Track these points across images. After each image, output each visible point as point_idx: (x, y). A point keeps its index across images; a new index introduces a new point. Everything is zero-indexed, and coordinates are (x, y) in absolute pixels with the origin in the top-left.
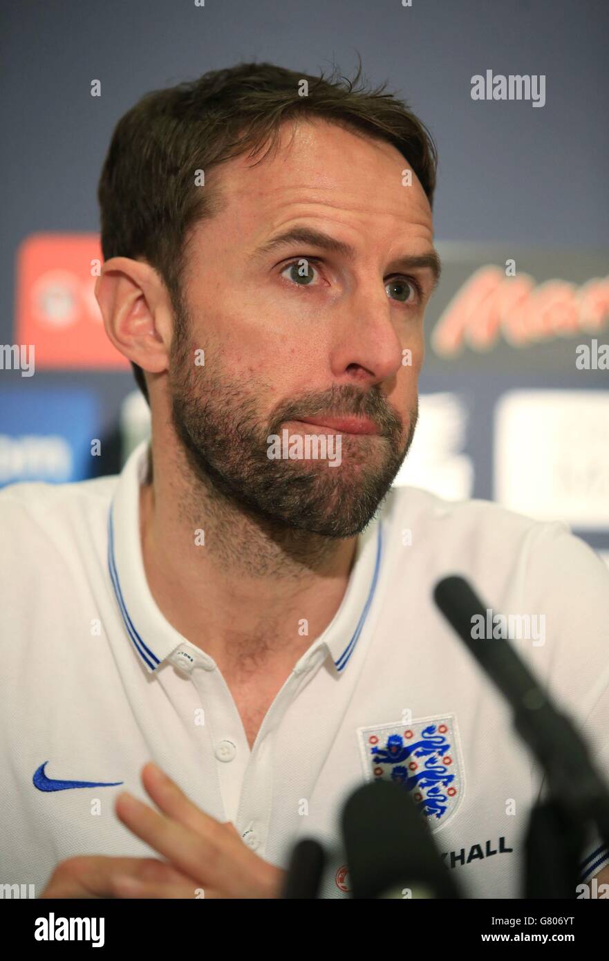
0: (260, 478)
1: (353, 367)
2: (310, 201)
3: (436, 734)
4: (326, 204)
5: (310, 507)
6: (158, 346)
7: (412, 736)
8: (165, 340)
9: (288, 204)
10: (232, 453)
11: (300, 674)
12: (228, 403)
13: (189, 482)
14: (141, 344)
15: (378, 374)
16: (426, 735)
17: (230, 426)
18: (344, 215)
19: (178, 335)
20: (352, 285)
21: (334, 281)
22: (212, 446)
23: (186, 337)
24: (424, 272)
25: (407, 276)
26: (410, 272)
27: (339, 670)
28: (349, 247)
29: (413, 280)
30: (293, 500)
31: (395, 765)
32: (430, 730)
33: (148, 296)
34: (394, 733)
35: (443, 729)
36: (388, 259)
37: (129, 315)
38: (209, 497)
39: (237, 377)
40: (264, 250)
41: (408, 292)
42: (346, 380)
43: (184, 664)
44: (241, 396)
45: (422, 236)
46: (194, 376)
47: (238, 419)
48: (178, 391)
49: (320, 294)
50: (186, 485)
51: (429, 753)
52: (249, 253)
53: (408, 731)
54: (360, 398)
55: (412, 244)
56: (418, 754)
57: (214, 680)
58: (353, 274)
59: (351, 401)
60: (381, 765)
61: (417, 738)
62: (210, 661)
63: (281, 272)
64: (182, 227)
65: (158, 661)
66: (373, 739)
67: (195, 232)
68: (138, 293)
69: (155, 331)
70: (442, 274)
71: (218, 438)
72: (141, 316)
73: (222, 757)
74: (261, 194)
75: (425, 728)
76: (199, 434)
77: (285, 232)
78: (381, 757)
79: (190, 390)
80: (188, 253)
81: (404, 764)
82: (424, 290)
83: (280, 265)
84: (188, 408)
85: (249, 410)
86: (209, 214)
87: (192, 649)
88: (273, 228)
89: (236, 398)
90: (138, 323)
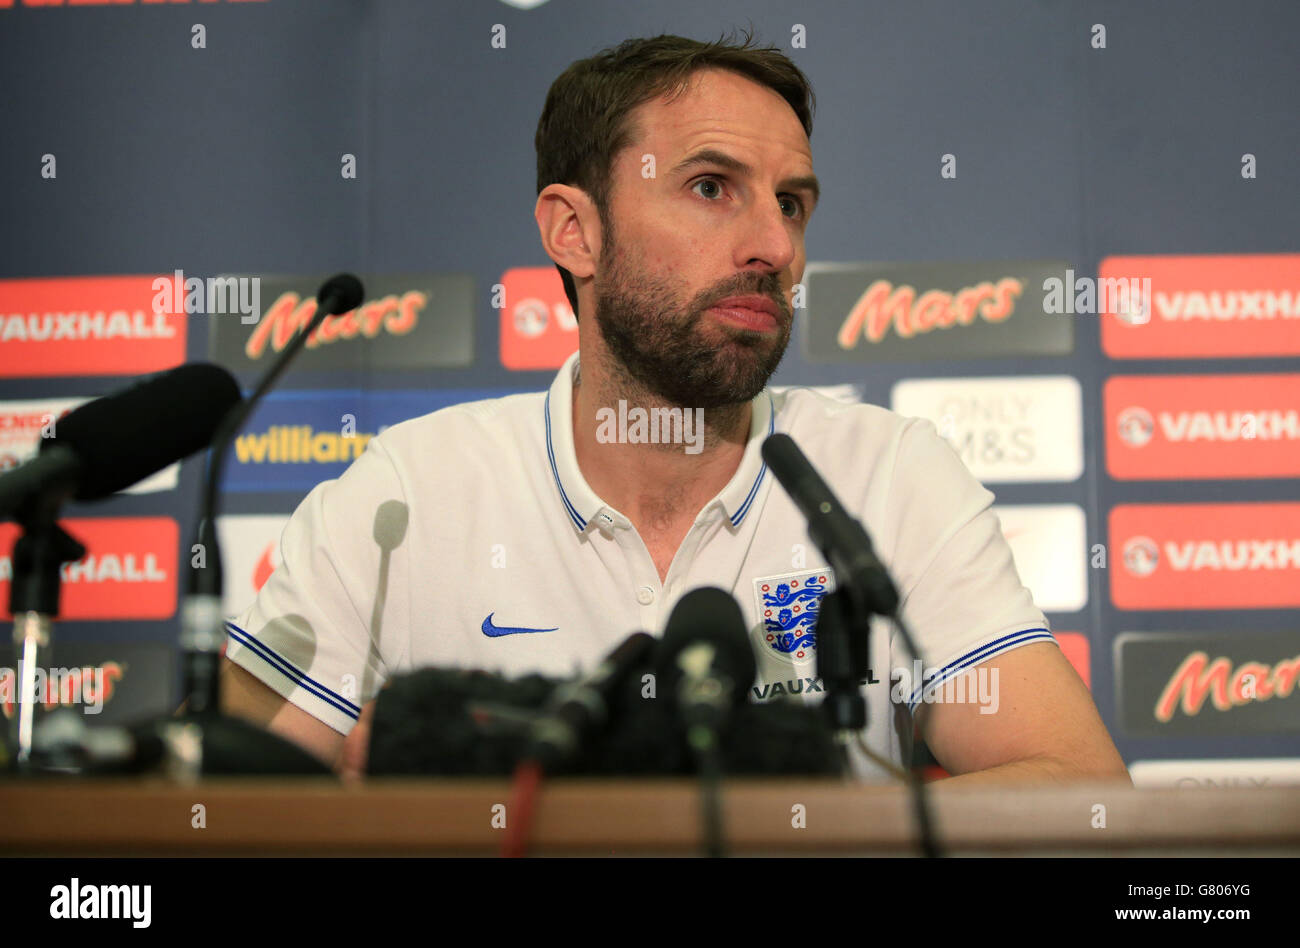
0: (675, 356)
1: (752, 261)
2: (714, 130)
3: (818, 583)
4: (729, 132)
5: (713, 377)
6: (586, 256)
7: (797, 585)
8: (592, 251)
9: (698, 133)
10: (653, 337)
11: (701, 526)
12: (653, 297)
13: (607, 371)
14: (572, 253)
15: (775, 265)
16: (809, 584)
17: (654, 314)
18: (744, 141)
19: (606, 244)
20: (750, 200)
21: (735, 196)
22: (637, 331)
23: (612, 244)
24: (806, 193)
25: (793, 195)
26: (796, 192)
27: (735, 524)
28: (748, 167)
29: (798, 199)
30: (700, 372)
31: (782, 608)
32: (812, 580)
33: (578, 215)
34: (782, 582)
35: (822, 580)
36: (780, 178)
37: (563, 231)
38: (624, 382)
39: (659, 275)
40: (677, 169)
41: (794, 209)
42: (749, 268)
43: (606, 525)
44: (664, 290)
45: (806, 163)
46: (620, 275)
47: (661, 309)
48: (604, 290)
49: (724, 206)
50: (605, 374)
51: (810, 598)
52: (666, 172)
53: (795, 581)
54: (761, 281)
55: (798, 168)
56: (801, 600)
57: (633, 538)
58: (751, 189)
59: (755, 283)
60: (771, 608)
61: (802, 587)
62: (627, 521)
63: (692, 187)
64: (609, 154)
65: (585, 523)
66: (765, 587)
67: (620, 158)
68: (571, 213)
69: (584, 243)
70: (821, 197)
71: (643, 325)
72: (572, 233)
73: (641, 600)
74: (675, 126)
75: (808, 579)
76: (626, 323)
77: (697, 154)
78: (771, 601)
79: (617, 287)
80: (613, 176)
81: (790, 607)
82: (806, 210)
83: (691, 181)
84: (615, 303)
85: (670, 301)
86: (632, 144)
87: (611, 511)
88: (686, 152)
89: (660, 292)
90: (570, 237)
